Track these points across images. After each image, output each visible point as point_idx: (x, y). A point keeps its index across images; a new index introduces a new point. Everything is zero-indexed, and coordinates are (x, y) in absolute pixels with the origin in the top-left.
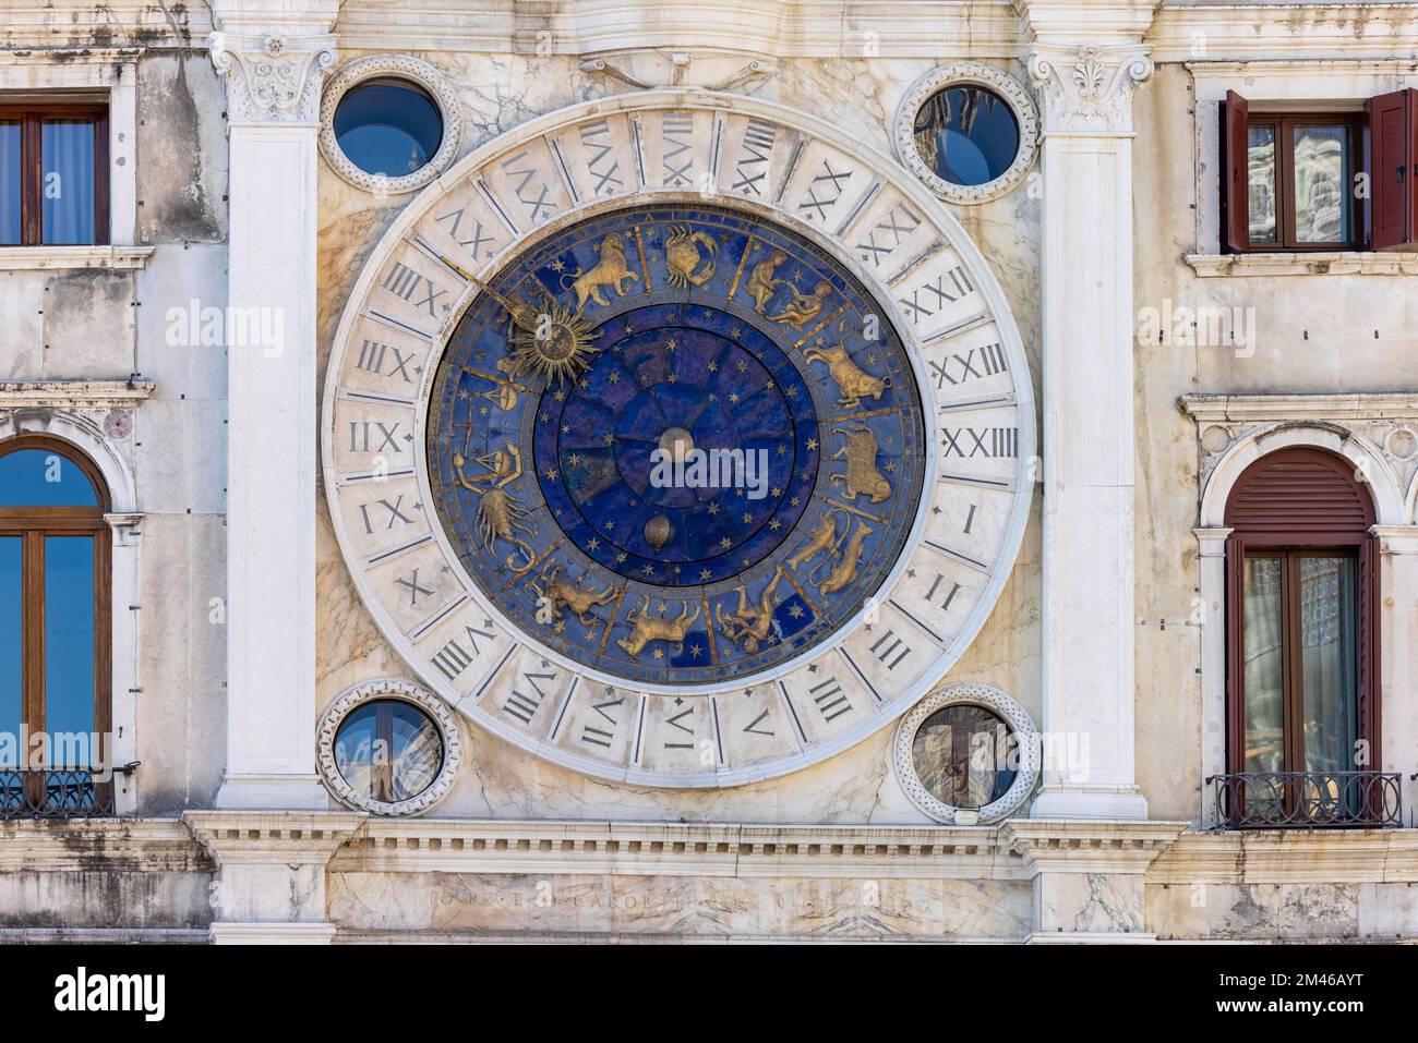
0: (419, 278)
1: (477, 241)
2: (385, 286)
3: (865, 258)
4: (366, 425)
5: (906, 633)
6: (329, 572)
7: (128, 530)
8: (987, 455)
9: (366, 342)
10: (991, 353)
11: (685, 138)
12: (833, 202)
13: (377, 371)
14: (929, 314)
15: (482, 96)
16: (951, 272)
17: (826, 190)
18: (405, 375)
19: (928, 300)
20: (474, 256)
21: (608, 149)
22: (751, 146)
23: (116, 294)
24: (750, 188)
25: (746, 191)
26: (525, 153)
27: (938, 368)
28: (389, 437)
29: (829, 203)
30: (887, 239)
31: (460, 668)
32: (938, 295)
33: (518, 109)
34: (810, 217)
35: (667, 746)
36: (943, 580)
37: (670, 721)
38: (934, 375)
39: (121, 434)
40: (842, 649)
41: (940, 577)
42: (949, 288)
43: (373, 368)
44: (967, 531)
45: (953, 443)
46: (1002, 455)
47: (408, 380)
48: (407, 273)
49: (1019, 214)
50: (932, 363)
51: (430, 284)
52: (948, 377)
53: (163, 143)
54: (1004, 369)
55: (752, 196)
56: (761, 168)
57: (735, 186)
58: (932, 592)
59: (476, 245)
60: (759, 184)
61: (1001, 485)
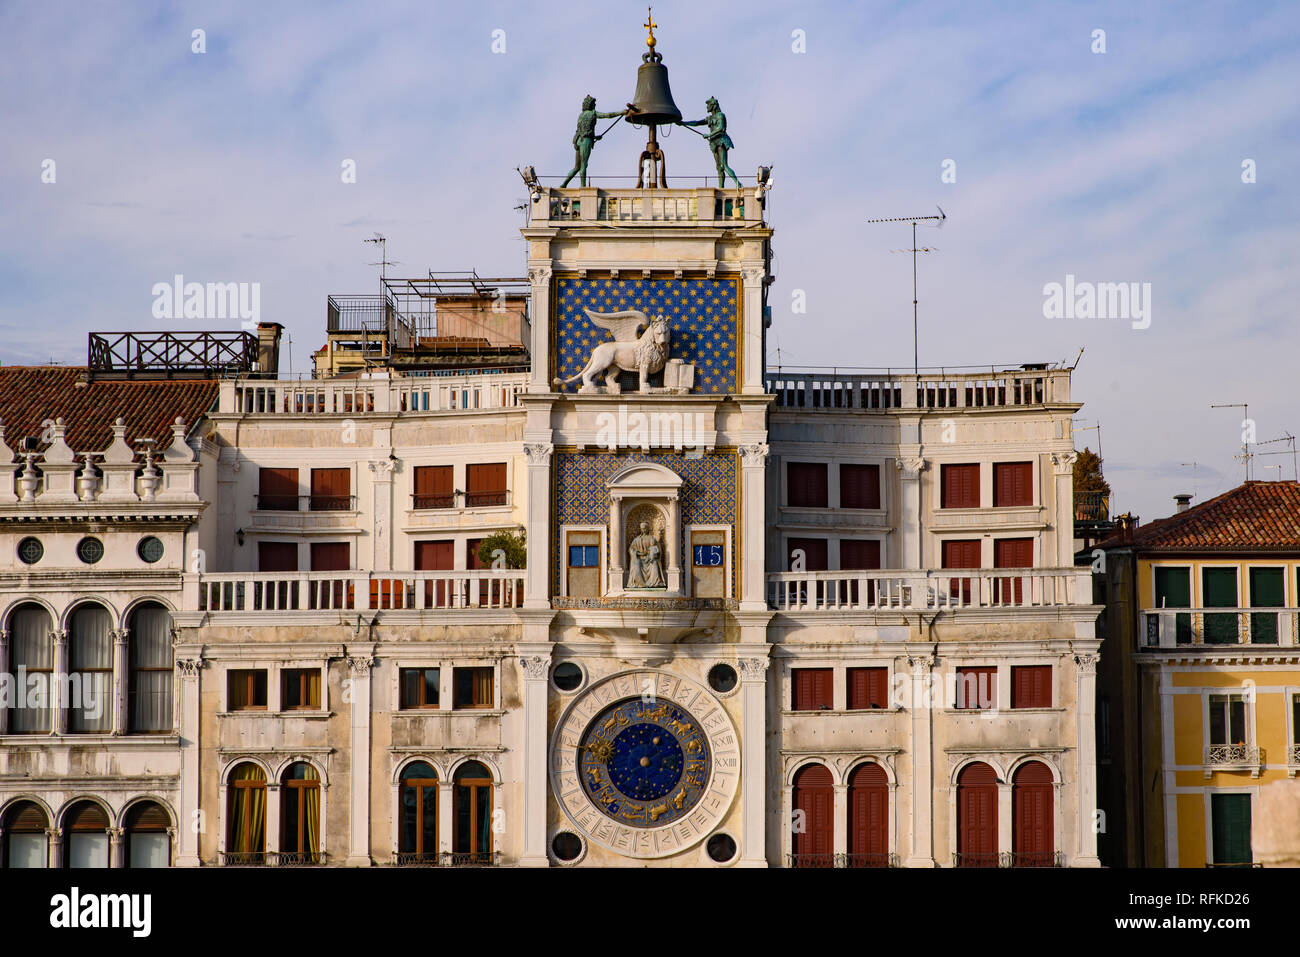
0: (576, 718)
2: (567, 720)
3: (695, 712)
4: (562, 758)
5: (705, 814)
7: (497, 787)
8: (727, 766)
9: (562, 735)
10: (728, 739)
13: (564, 744)
14: (712, 728)
15: (593, 669)
16: (717, 717)
17: (685, 694)
19: (712, 724)
20: (590, 712)
22: (665, 682)
23: (495, 722)
24: (666, 693)
25: (663, 694)
27: (715, 743)
28: (567, 761)
29: (686, 697)
30: (701, 707)
31: (586, 825)
32: (715, 722)
33: (602, 672)
34: (681, 701)
35: (641, 845)
36: (715, 800)
37: (643, 838)
39: (496, 762)
40: (688, 819)
42: (718, 720)
44: (722, 787)
45: (718, 763)
46: (732, 766)
47: (572, 745)
48: (573, 716)
50: (713, 741)
51: (579, 719)
52: (717, 745)
53: (508, 681)
54: (733, 742)
55: (666, 695)
56: (669, 687)
57: (661, 693)
58: (712, 803)
59: (590, 709)
60: (668, 692)
61: (731, 774)
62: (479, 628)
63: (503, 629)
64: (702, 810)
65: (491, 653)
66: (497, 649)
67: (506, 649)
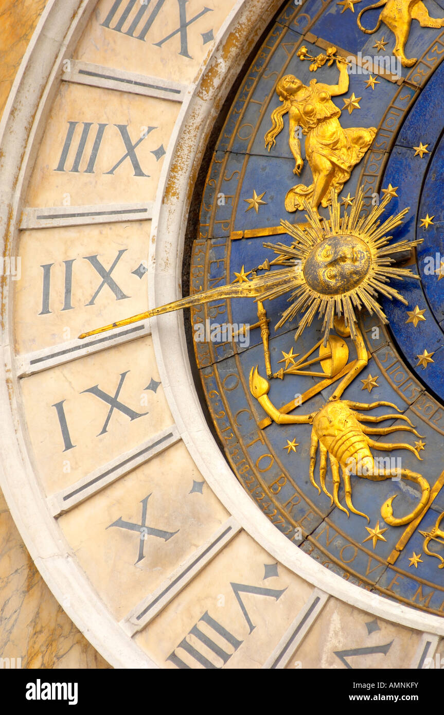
9: (73, 125)
13: (90, 169)
18: (136, 166)
28: (106, 275)
43: (83, 166)
47: (141, 174)
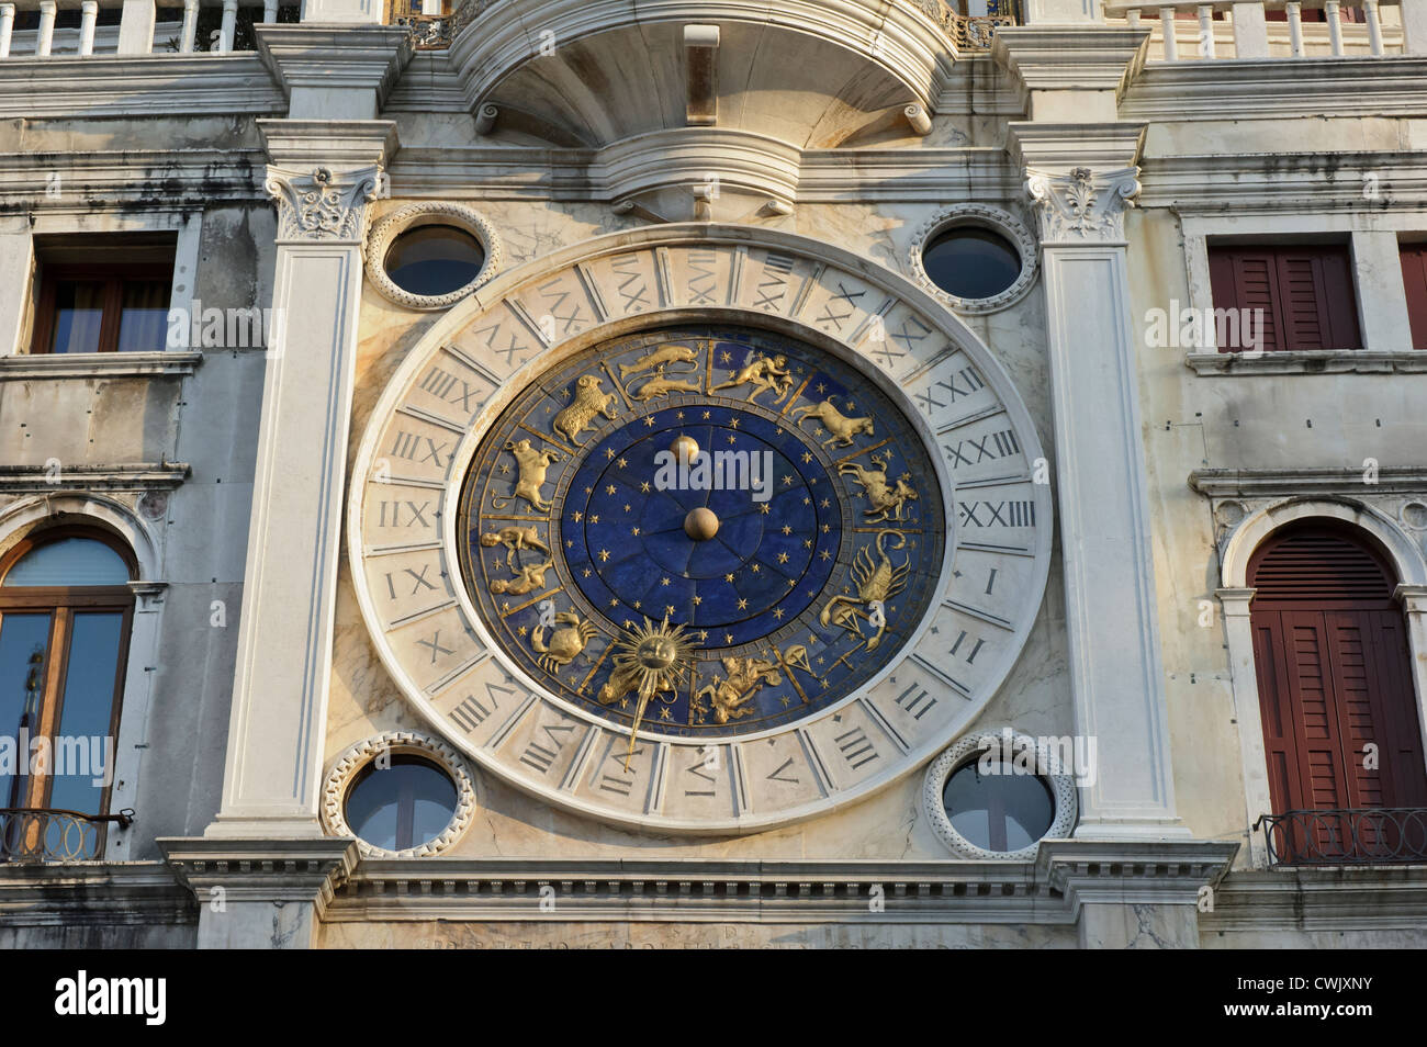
0: (456, 379)
1: (512, 350)
2: (423, 386)
3: (880, 361)
4: (396, 504)
5: (930, 685)
6: (350, 633)
7: (152, 599)
8: (1004, 525)
9: (401, 434)
10: (1004, 438)
11: (710, 267)
12: (848, 316)
13: (410, 457)
14: (943, 406)
15: (520, 234)
16: (962, 372)
17: (842, 307)
18: (437, 461)
19: (942, 395)
20: (509, 362)
21: (637, 276)
22: (770, 272)
23: (163, 395)
24: (770, 305)
25: (766, 307)
26: (560, 280)
27: (953, 451)
28: (418, 514)
29: (844, 317)
30: (900, 346)
31: (477, 722)
32: (950, 391)
33: (553, 243)
34: (826, 328)
35: (687, 793)
36: (966, 636)
37: (692, 770)
38: (950, 457)
39: (155, 514)
40: (867, 700)
41: (964, 634)
42: (960, 385)
43: (407, 455)
44: (989, 592)
45: (971, 515)
46: (1020, 525)
47: (439, 465)
48: (445, 375)
49: (1024, 322)
50: (948, 447)
51: (466, 385)
52: (963, 459)
53: (223, 275)
54: (1017, 451)
55: (772, 312)
56: (780, 289)
57: (756, 304)
58: (956, 647)
59: (511, 353)
60: (778, 302)
61: (1020, 552)
62: (135, 125)
63: (218, 126)
64: (913, 674)
65: (173, 187)
66: (194, 175)
67: (226, 175)
